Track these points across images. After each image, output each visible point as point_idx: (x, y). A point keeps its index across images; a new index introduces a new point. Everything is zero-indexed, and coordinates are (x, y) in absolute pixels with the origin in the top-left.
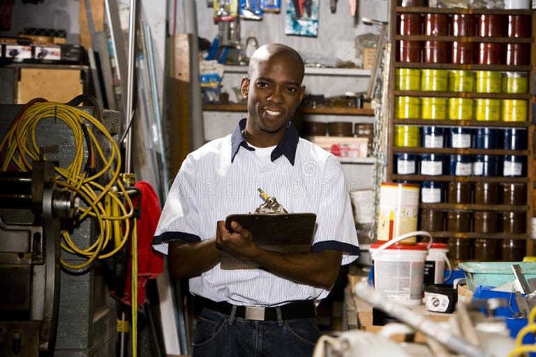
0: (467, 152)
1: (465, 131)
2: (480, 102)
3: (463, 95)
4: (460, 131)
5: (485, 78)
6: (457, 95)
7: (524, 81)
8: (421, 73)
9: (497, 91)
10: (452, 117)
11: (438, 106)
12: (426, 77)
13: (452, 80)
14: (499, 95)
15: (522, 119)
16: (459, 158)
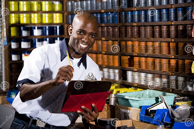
0: (40, 37)
1: (38, 28)
2: (44, 15)
3: (37, 12)
4: (36, 28)
5: (45, 5)
6: (34, 12)
7: (61, 5)
8: (19, 3)
9: (51, 10)
10: (33, 22)
11: (27, 17)
12: (21, 5)
13: (32, 6)
14: (52, 12)
15: (61, 22)
16: (37, 40)
